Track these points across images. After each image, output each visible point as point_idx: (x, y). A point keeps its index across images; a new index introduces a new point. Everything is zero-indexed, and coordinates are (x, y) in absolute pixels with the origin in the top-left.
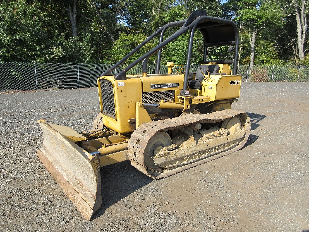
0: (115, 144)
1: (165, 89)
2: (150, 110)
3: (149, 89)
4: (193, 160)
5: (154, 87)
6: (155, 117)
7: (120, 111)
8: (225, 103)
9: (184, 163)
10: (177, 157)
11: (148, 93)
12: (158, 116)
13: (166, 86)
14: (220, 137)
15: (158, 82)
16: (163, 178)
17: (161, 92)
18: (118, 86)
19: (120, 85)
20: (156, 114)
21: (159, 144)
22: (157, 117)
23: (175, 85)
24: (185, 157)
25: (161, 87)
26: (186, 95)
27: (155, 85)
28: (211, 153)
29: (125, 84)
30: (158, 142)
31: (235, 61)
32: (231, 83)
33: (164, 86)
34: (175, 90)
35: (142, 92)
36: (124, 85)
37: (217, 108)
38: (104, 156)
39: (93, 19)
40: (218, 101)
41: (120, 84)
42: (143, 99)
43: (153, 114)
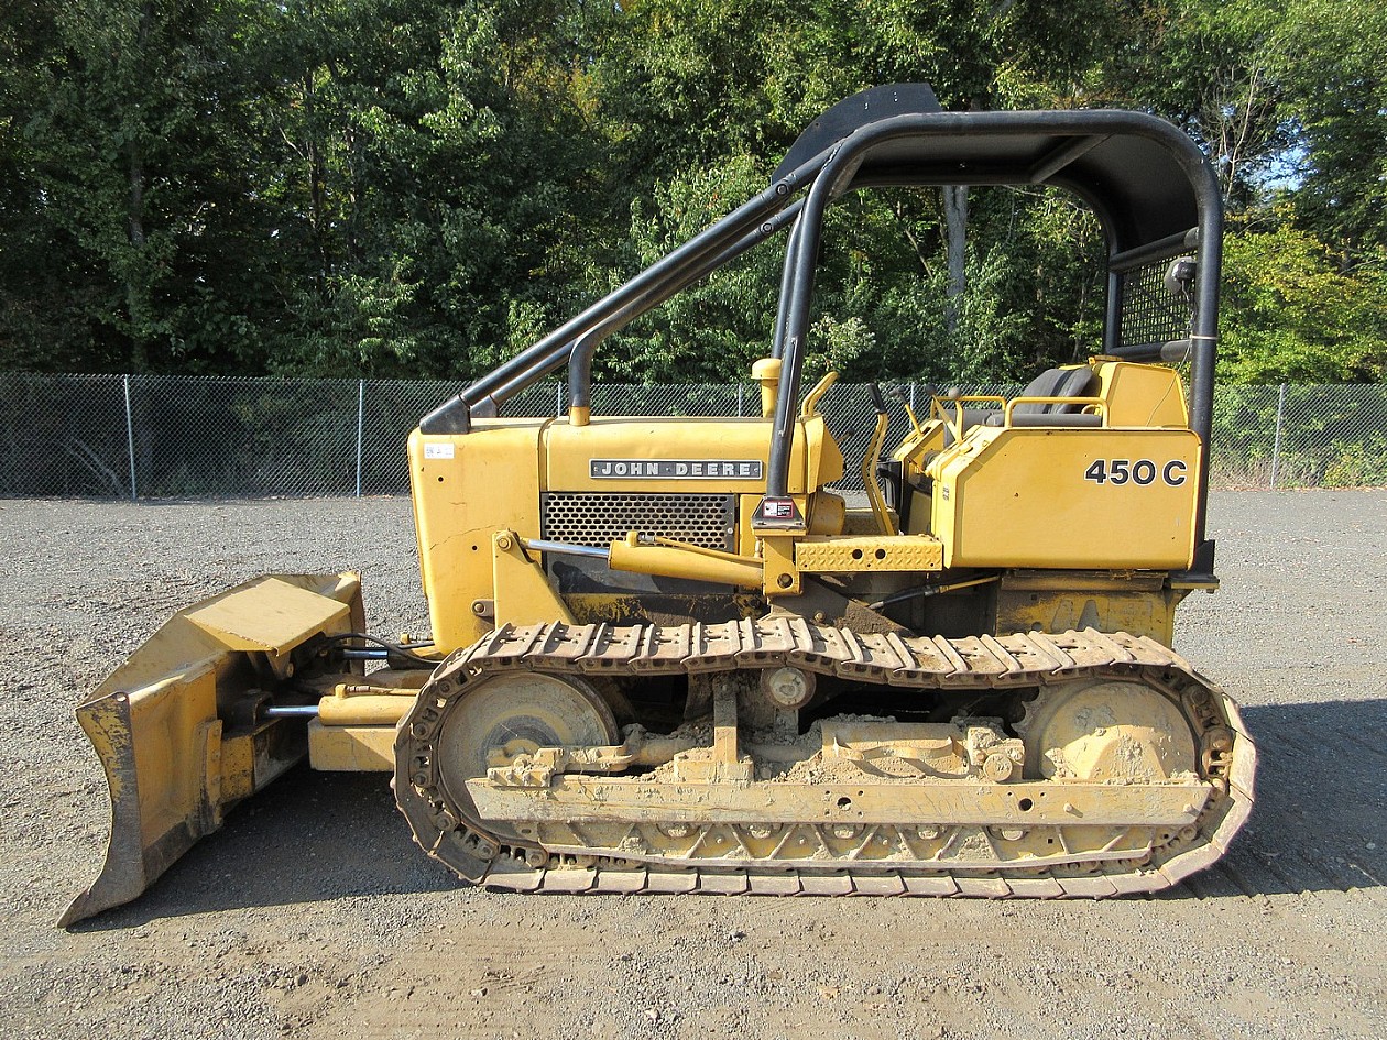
0: (388, 694)
1: (673, 482)
2: (590, 576)
3: (583, 482)
4: (741, 859)
5: (607, 471)
6: (614, 610)
7: (434, 560)
8: (1107, 593)
9: (674, 857)
10: (611, 813)
11: (575, 496)
12: (634, 608)
13: (681, 469)
14: (964, 777)
15: (632, 448)
16: (512, 891)
17: (650, 499)
18: (426, 457)
19: (436, 456)
20: (624, 596)
21: (526, 728)
22: (627, 613)
23: (736, 470)
24: (675, 825)
25: (652, 475)
26: (769, 518)
27: (614, 463)
28: (889, 859)
29: (459, 450)
30: (526, 717)
31: (1200, 346)
32: (1096, 471)
33: (667, 468)
34: (739, 495)
35: (544, 494)
36: (452, 457)
37: (1035, 612)
38: (336, 730)
39: (1043, 191)
40: (1012, 570)
41: (435, 451)
42: (548, 523)
43: (605, 595)
